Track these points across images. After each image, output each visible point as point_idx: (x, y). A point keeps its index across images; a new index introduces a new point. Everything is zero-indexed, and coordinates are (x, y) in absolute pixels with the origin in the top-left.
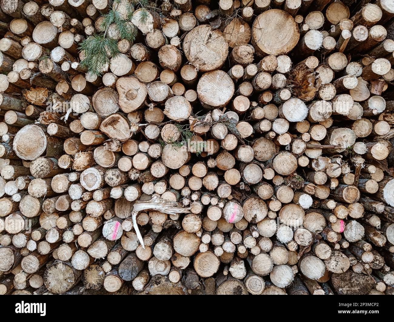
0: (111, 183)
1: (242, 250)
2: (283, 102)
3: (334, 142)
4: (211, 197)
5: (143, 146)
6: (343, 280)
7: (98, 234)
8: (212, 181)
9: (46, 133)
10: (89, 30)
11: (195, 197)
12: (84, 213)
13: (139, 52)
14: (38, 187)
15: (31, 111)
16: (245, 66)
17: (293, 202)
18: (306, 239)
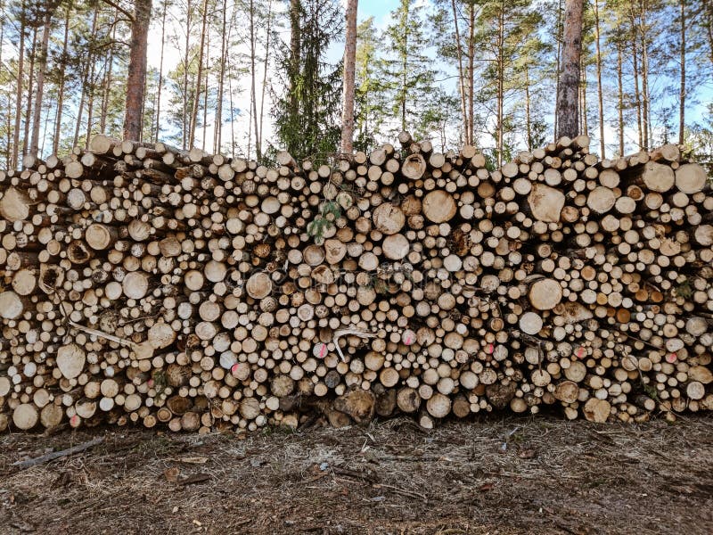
0: (320, 315)
1: (416, 365)
2: (445, 257)
3: (484, 286)
4: (393, 326)
5: (343, 288)
6: (493, 390)
7: (310, 354)
8: (394, 315)
9: (271, 278)
10: (304, 205)
11: (381, 326)
12: (300, 338)
13: (341, 222)
14: (267, 319)
15: (257, 262)
16: (417, 231)
17: (454, 330)
18: (463, 358)
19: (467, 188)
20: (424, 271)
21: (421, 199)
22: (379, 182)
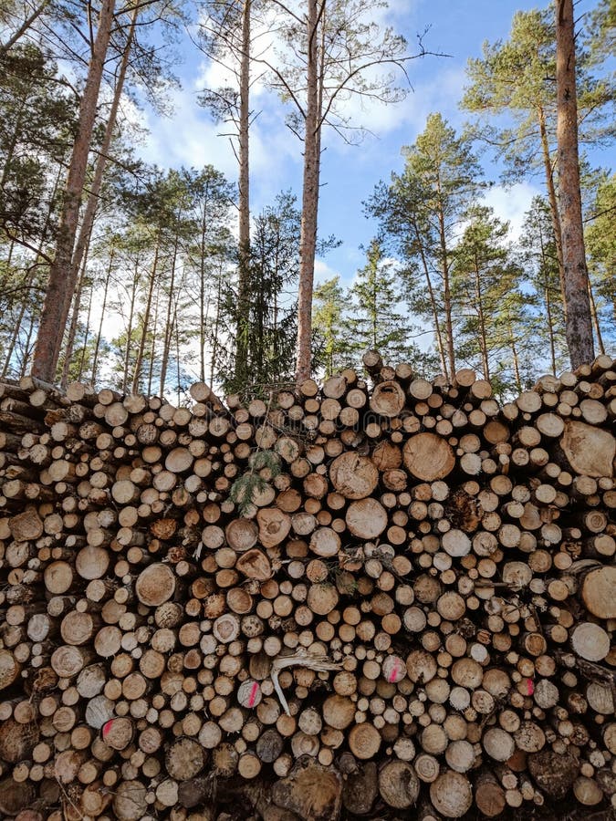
0: (248, 633)
1: (408, 719)
2: (443, 534)
3: (507, 580)
4: (367, 650)
5: (286, 587)
6: (541, 763)
7: (232, 700)
8: (368, 630)
9: (175, 573)
10: (228, 458)
11: (347, 650)
12: (216, 672)
13: (282, 482)
14: (164, 640)
15: (156, 546)
16: (397, 494)
17: (466, 655)
18: (486, 704)
19: (469, 429)
20: (413, 557)
21: (401, 446)
22: (338, 421)
